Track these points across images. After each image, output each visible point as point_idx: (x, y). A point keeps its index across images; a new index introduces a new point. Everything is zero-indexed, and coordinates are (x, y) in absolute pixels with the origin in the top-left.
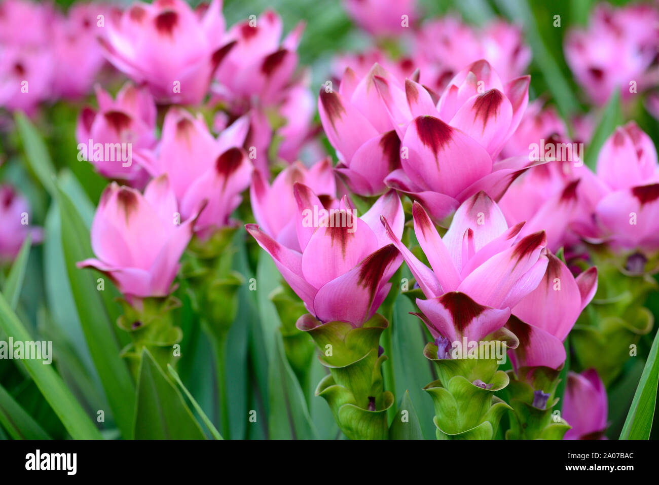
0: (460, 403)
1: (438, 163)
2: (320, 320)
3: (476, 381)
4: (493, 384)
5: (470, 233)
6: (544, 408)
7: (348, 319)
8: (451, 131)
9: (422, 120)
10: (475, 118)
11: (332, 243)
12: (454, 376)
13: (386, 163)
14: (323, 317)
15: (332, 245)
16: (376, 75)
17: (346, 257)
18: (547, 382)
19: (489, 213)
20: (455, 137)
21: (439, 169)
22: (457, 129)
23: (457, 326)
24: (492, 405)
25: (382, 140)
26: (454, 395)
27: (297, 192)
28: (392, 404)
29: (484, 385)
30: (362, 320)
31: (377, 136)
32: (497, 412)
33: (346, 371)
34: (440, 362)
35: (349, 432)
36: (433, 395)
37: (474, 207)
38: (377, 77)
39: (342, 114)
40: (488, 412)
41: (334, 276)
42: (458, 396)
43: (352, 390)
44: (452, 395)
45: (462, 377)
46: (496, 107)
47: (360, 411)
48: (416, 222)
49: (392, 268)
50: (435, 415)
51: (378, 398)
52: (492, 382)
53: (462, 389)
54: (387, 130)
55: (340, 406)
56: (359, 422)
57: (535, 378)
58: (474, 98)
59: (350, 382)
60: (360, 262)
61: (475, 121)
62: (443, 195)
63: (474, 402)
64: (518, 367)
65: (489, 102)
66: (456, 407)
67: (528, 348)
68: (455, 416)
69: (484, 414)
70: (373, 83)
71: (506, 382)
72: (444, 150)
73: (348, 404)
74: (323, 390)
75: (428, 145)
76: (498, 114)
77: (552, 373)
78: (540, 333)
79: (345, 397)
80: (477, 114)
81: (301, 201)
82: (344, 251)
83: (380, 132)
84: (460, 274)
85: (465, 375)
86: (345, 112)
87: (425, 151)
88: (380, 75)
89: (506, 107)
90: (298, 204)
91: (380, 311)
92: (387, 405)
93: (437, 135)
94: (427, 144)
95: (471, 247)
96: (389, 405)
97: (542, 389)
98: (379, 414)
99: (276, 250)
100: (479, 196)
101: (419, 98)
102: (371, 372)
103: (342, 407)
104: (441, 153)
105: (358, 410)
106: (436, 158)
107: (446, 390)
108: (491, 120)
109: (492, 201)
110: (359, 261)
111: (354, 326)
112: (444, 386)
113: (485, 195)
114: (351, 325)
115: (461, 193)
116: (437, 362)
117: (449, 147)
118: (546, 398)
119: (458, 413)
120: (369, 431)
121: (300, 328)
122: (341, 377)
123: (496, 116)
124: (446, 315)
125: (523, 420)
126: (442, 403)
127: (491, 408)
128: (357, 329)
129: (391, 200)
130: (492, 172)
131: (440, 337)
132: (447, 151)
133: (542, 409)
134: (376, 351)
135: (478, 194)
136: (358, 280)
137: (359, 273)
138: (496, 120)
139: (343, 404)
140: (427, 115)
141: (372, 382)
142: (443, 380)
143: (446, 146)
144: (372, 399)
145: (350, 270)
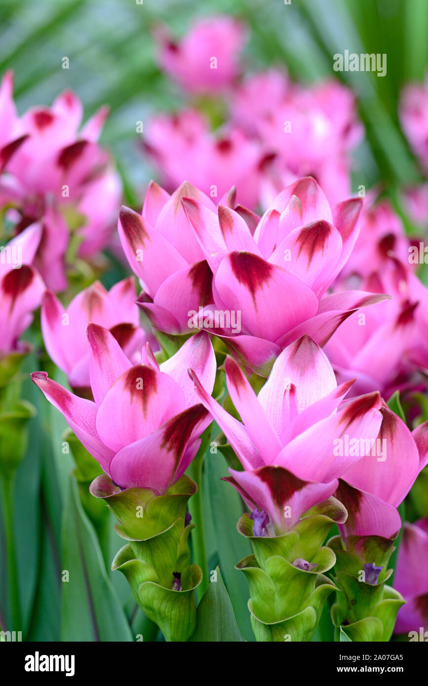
0: (279, 586)
1: (255, 304)
2: (117, 485)
3: (297, 560)
4: (317, 564)
5: (293, 390)
6: (376, 584)
7: (149, 485)
8: (270, 268)
9: (238, 256)
10: (299, 253)
11: (132, 400)
12: (272, 555)
13: (196, 297)
14: (121, 482)
15: (132, 402)
16: (184, 196)
17: (148, 416)
18: (379, 552)
19: (314, 362)
20: (276, 275)
21: (256, 310)
22: (277, 267)
23: (275, 501)
24: (316, 588)
25: (192, 271)
26: (272, 577)
27: (92, 335)
28: (200, 582)
29: (307, 564)
30: (166, 485)
31: (186, 267)
32: (321, 595)
33: (148, 545)
34: (256, 540)
35: (151, 612)
36: (249, 575)
37: (297, 354)
38: (185, 199)
39: (145, 240)
40: (311, 596)
41: (134, 439)
42: (277, 578)
43: (154, 566)
44: (269, 577)
45: (281, 558)
46: (323, 240)
47: (164, 590)
48: (230, 379)
49: (201, 427)
50: (250, 598)
51: (183, 572)
52: (316, 561)
53: (281, 570)
54: (198, 260)
55: (140, 583)
56: (162, 603)
57: (365, 549)
58: (298, 229)
59: (152, 556)
60: (164, 424)
61: (298, 257)
62: (261, 339)
63: (295, 586)
64: (346, 535)
65: (316, 234)
66: (274, 589)
67: (358, 515)
68: (273, 600)
69: (306, 598)
70: (180, 207)
71: (332, 562)
72: (262, 289)
73: (150, 582)
74: (121, 564)
75: (244, 283)
76: (325, 248)
77: (385, 543)
78: (371, 498)
79: (146, 573)
80: (301, 248)
81: (96, 344)
82: (145, 409)
83: (189, 263)
84: (280, 438)
85: (285, 554)
86: (148, 238)
87: (241, 290)
88: (189, 197)
89: (335, 239)
90: (93, 349)
91: (188, 473)
92: (195, 582)
93: (254, 273)
94: (242, 282)
95: (293, 405)
96: (197, 583)
97: (374, 561)
98: (185, 593)
99: (67, 402)
100: (303, 341)
101: (234, 228)
102: (177, 545)
103: (143, 584)
104: (259, 293)
105: (161, 589)
106: (254, 298)
107: (263, 571)
108: (318, 255)
109: (318, 348)
110: (161, 423)
111: (157, 494)
112: (261, 566)
113: (310, 340)
114: (154, 492)
115: (282, 337)
116: (253, 539)
117: (268, 286)
118: (378, 571)
119: (277, 596)
120: (174, 612)
121: (93, 493)
122: (141, 550)
123: (323, 251)
124: (263, 488)
125: (351, 596)
126: (258, 584)
127: (315, 592)
128: (161, 496)
129: (201, 342)
130: (317, 315)
131: (256, 510)
132: (266, 290)
133: (373, 585)
134: (182, 520)
135: (302, 339)
136: (162, 442)
137: (163, 435)
138: (323, 254)
139: (143, 582)
140: (243, 251)
141: (178, 557)
142: (260, 560)
143: (265, 285)
144: (177, 575)
145: (153, 433)
